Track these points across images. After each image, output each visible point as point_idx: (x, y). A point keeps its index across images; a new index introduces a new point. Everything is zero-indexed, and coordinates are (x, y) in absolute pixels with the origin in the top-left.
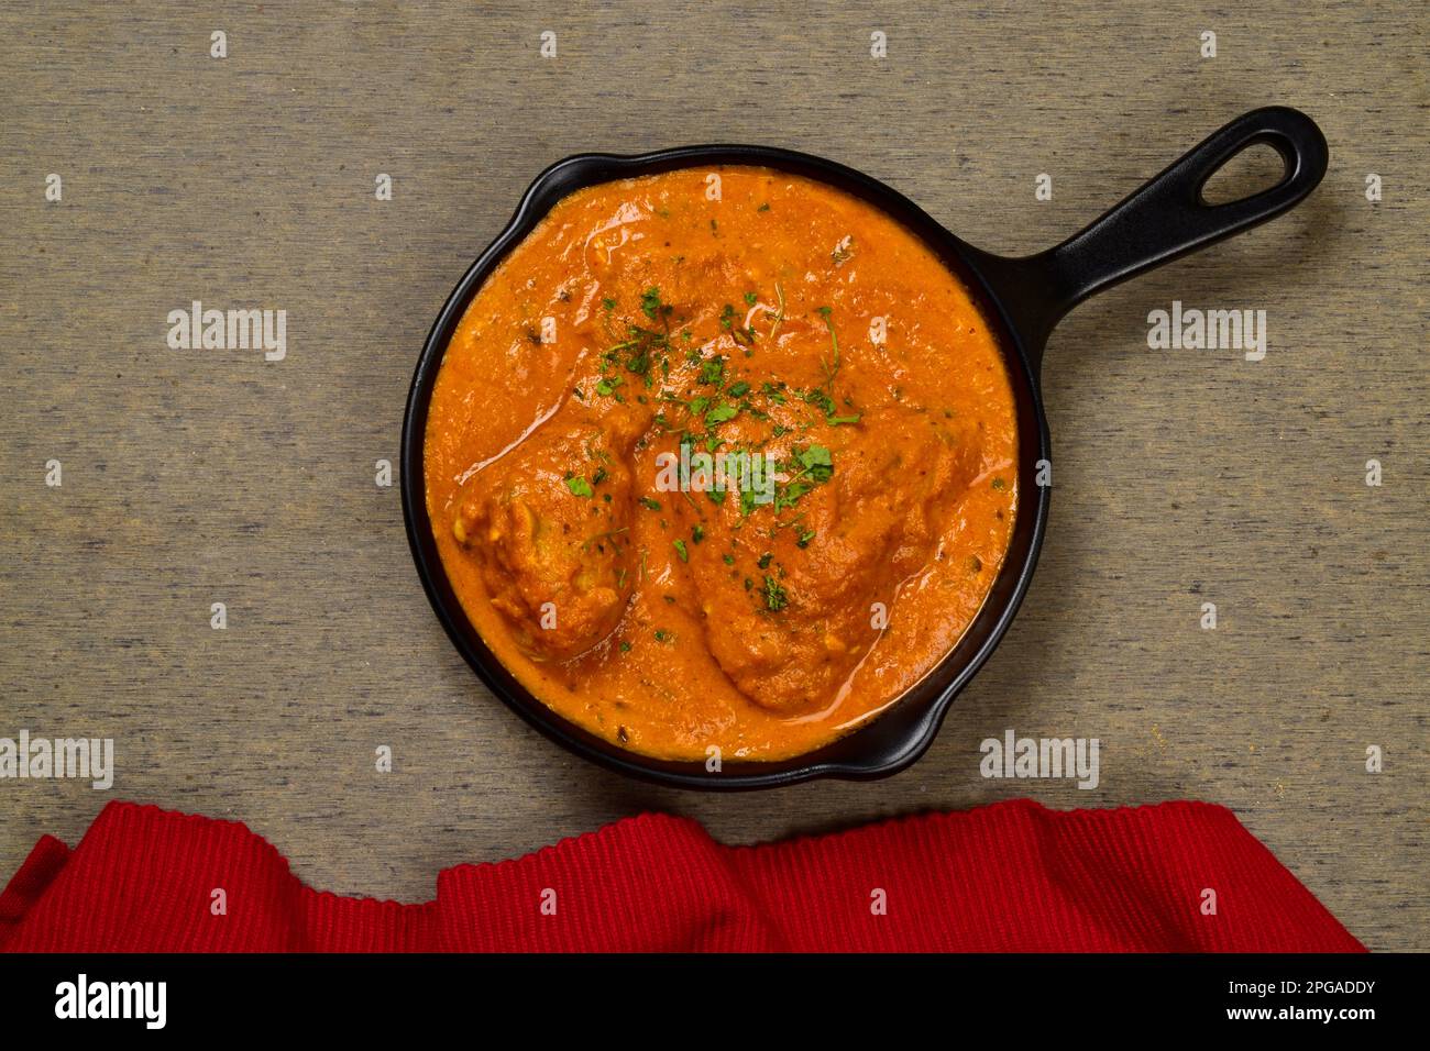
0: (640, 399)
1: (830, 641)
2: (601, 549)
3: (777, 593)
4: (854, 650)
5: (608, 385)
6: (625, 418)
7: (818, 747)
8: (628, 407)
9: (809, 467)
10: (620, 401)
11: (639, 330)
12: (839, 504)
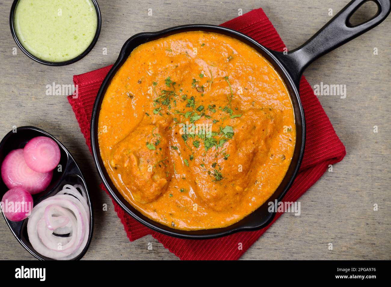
0: (167, 114)
1: (238, 188)
2: (160, 166)
3: (219, 175)
4: (246, 190)
5: (157, 110)
6: (163, 121)
7: (238, 221)
8: (164, 117)
9: (226, 133)
10: (161, 115)
11: (165, 91)
12: (237, 144)
